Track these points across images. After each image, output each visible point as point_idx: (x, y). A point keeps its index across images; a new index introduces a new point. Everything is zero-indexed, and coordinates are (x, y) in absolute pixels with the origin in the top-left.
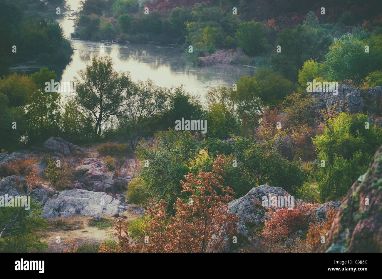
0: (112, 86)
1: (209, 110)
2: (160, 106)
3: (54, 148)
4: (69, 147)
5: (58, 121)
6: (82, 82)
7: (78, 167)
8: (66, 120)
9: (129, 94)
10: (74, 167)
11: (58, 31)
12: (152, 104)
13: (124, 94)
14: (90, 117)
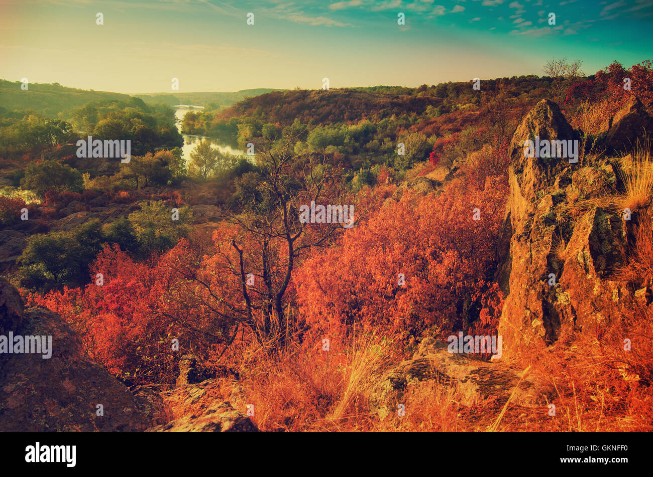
0: (211, 155)
1: (257, 166)
2: (233, 165)
3: (186, 186)
4: (193, 185)
5: (185, 173)
6: (196, 153)
7: (200, 194)
8: (190, 172)
9: (219, 159)
10: (198, 194)
11: (176, 129)
12: (230, 163)
13: (216, 159)
14: (200, 171)
